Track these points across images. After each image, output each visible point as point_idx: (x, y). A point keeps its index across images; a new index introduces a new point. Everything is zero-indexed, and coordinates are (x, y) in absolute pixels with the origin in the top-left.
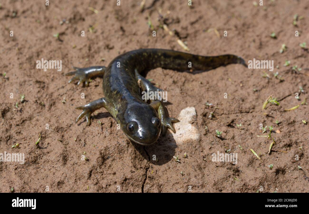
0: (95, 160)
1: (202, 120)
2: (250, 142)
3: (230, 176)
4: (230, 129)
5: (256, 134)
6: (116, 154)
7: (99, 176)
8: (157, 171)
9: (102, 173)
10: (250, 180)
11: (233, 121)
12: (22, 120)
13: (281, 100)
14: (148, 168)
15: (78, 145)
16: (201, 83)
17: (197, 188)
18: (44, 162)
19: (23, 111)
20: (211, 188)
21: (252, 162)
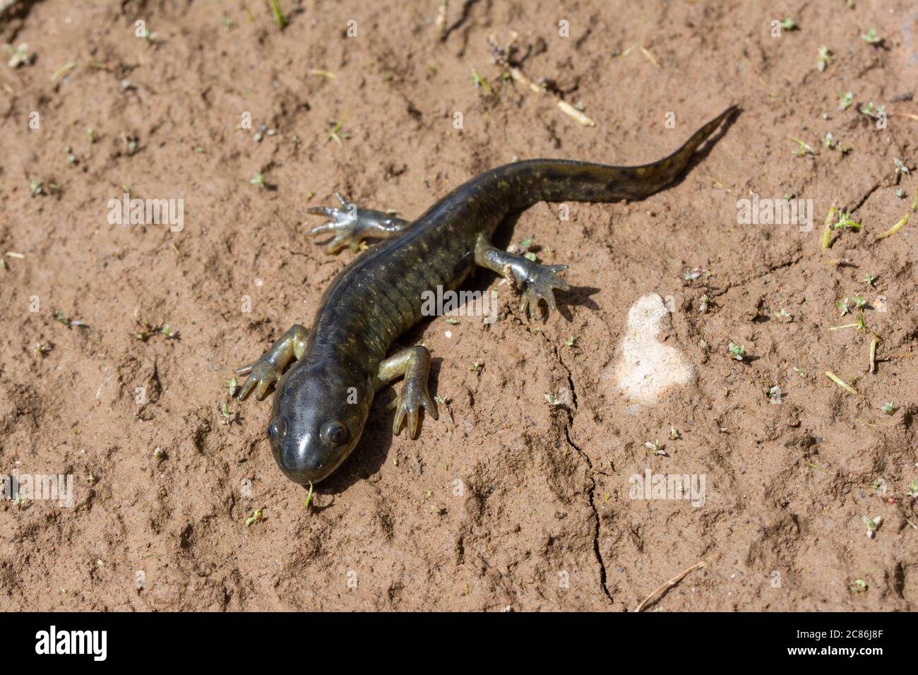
0: (462, 509)
1: (685, 324)
2: (817, 351)
3: (798, 463)
4: (761, 327)
5: (826, 324)
6: (506, 477)
7: (482, 548)
8: (616, 492)
9: (487, 536)
10: (848, 461)
11: (760, 305)
12: (249, 444)
13: (858, 207)
14: (593, 488)
15: (406, 475)
16: (654, 215)
17: (727, 515)
18: (339, 544)
19: (243, 419)
20: (760, 506)
21: (837, 406)
